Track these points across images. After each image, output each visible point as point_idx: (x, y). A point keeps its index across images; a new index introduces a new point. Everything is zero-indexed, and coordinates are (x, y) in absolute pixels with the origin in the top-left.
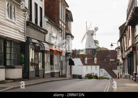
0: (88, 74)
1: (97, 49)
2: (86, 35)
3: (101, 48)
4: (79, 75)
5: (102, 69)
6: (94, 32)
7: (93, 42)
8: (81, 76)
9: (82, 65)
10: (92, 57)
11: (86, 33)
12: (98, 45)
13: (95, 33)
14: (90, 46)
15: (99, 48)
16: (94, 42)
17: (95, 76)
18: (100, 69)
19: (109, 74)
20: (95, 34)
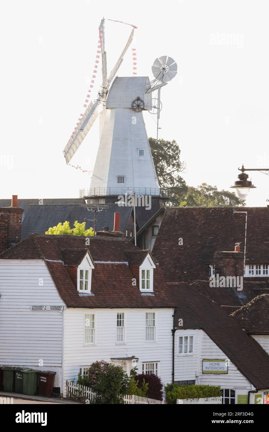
0: (96, 366)
1: (166, 199)
2: (100, 108)
3: (193, 189)
4: (39, 374)
5: (189, 333)
6: (149, 90)
7: (141, 153)
8: (51, 376)
9: (57, 308)
10: (127, 257)
11: (101, 95)
12: (175, 175)
13: (155, 94)
14: (121, 179)
15: (183, 189)
16: (147, 150)
17: (141, 377)
18: (179, 333)
19: (233, 367)
20: (155, 103)
